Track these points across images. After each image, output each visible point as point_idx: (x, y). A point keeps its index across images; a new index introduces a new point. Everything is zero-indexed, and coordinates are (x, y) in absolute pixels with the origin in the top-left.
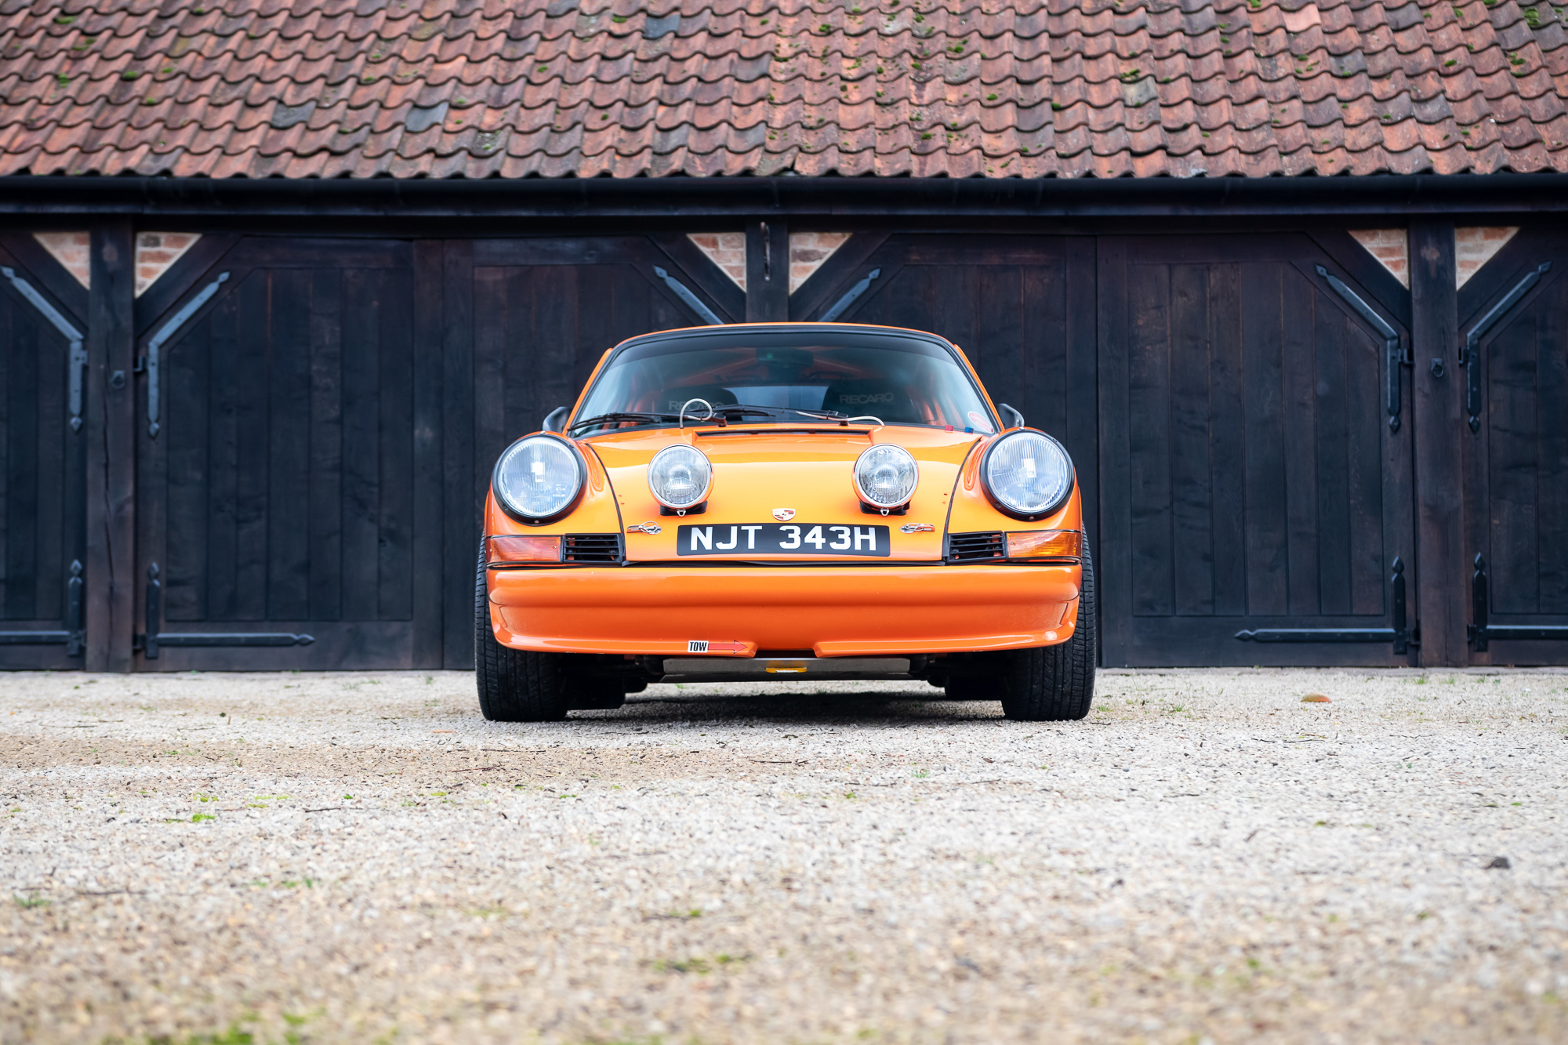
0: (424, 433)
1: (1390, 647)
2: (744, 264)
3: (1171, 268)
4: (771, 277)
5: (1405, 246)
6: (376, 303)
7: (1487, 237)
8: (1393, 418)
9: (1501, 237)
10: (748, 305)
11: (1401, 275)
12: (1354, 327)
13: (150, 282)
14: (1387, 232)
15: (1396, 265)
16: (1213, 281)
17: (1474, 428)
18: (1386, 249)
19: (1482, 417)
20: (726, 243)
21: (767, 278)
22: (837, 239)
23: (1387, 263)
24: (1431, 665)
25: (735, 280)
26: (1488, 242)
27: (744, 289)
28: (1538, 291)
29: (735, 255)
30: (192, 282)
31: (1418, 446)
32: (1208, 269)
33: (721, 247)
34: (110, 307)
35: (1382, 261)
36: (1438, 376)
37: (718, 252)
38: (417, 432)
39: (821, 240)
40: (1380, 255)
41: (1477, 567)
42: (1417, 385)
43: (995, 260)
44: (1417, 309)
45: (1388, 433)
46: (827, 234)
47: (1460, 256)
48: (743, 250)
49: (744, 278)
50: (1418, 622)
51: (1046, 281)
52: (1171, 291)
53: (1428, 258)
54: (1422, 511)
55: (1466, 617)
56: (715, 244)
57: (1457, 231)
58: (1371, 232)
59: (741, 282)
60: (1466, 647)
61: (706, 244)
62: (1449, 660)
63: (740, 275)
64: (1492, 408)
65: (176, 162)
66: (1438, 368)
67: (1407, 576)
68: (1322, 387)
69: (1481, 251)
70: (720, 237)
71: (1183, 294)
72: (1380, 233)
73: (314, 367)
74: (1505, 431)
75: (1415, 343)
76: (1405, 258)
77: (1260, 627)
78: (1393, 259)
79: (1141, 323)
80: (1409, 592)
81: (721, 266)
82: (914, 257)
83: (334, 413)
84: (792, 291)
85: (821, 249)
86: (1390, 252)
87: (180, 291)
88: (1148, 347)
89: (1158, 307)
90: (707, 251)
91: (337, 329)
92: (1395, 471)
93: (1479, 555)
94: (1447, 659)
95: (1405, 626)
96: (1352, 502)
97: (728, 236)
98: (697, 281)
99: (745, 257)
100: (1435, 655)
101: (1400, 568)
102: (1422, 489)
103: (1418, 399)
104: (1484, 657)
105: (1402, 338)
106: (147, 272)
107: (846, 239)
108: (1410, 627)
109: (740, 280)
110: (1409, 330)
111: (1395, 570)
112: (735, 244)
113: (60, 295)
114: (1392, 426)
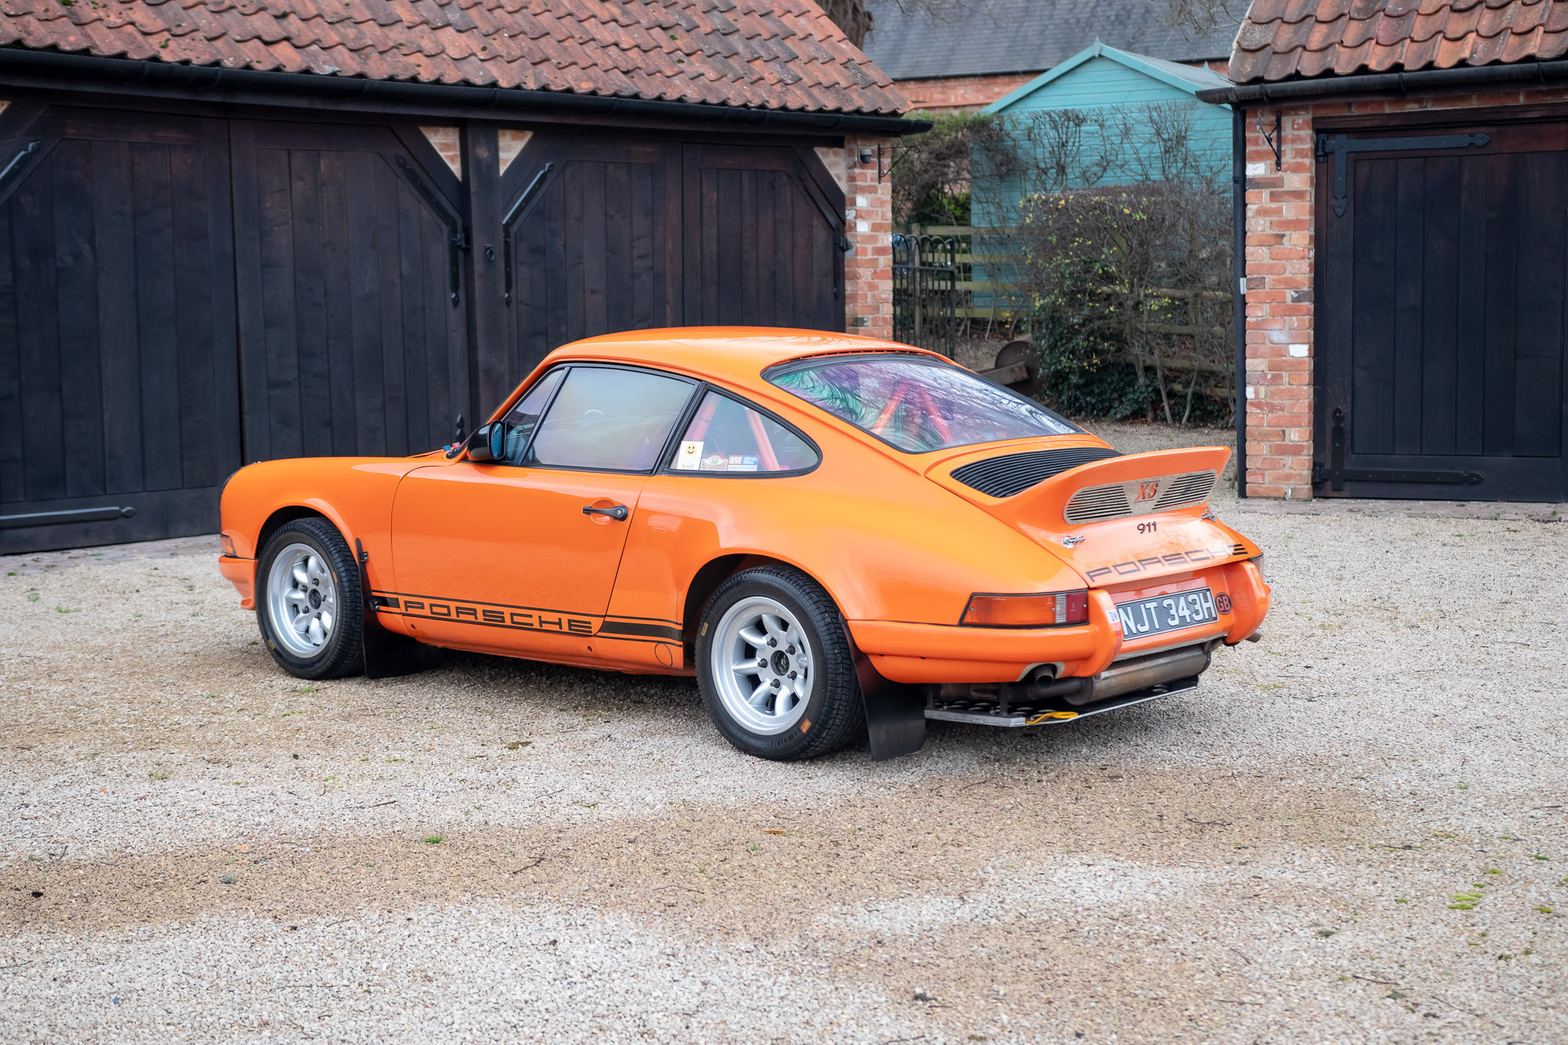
3: (289, 151)
5: (458, 142)
7: (514, 138)
8: (456, 295)
9: (522, 139)
11: (456, 168)
12: (427, 213)
14: (446, 129)
15: (452, 159)
16: (323, 167)
17: (508, 302)
18: (445, 144)
19: (513, 291)
23: (446, 157)
26: (515, 142)
28: (545, 186)
32: (319, 156)
35: (442, 154)
36: (489, 259)
40: (442, 150)
42: (474, 267)
43: (144, 138)
44: (474, 202)
47: (502, 155)
51: (189, 161)
52: (290, 176)
53: (475, 154)
54: (481, 376)
57: (500, 132)
58: (435, 129)
64: (518, 286)
66: (491, 252)
67: (468, 430)
69: (509, 151)
71: (301, 179)
72: (441, 129)
74: (525, 304)
75: (474, 231)
76: (458, 153)
78: (450, 154)
79: (268, 205)
82: (71, 131)
86: (448, 147)
88: (274, 229)
89: (281, 191)
92: (457, 341)
96: (429, 369)
101: (462, 424)
102: (481, 357)
103: (477, 280)
105: (459, 225)
107: (5, 107)
110: (467, 218)
111: (458, 426)
114: (453, 300)
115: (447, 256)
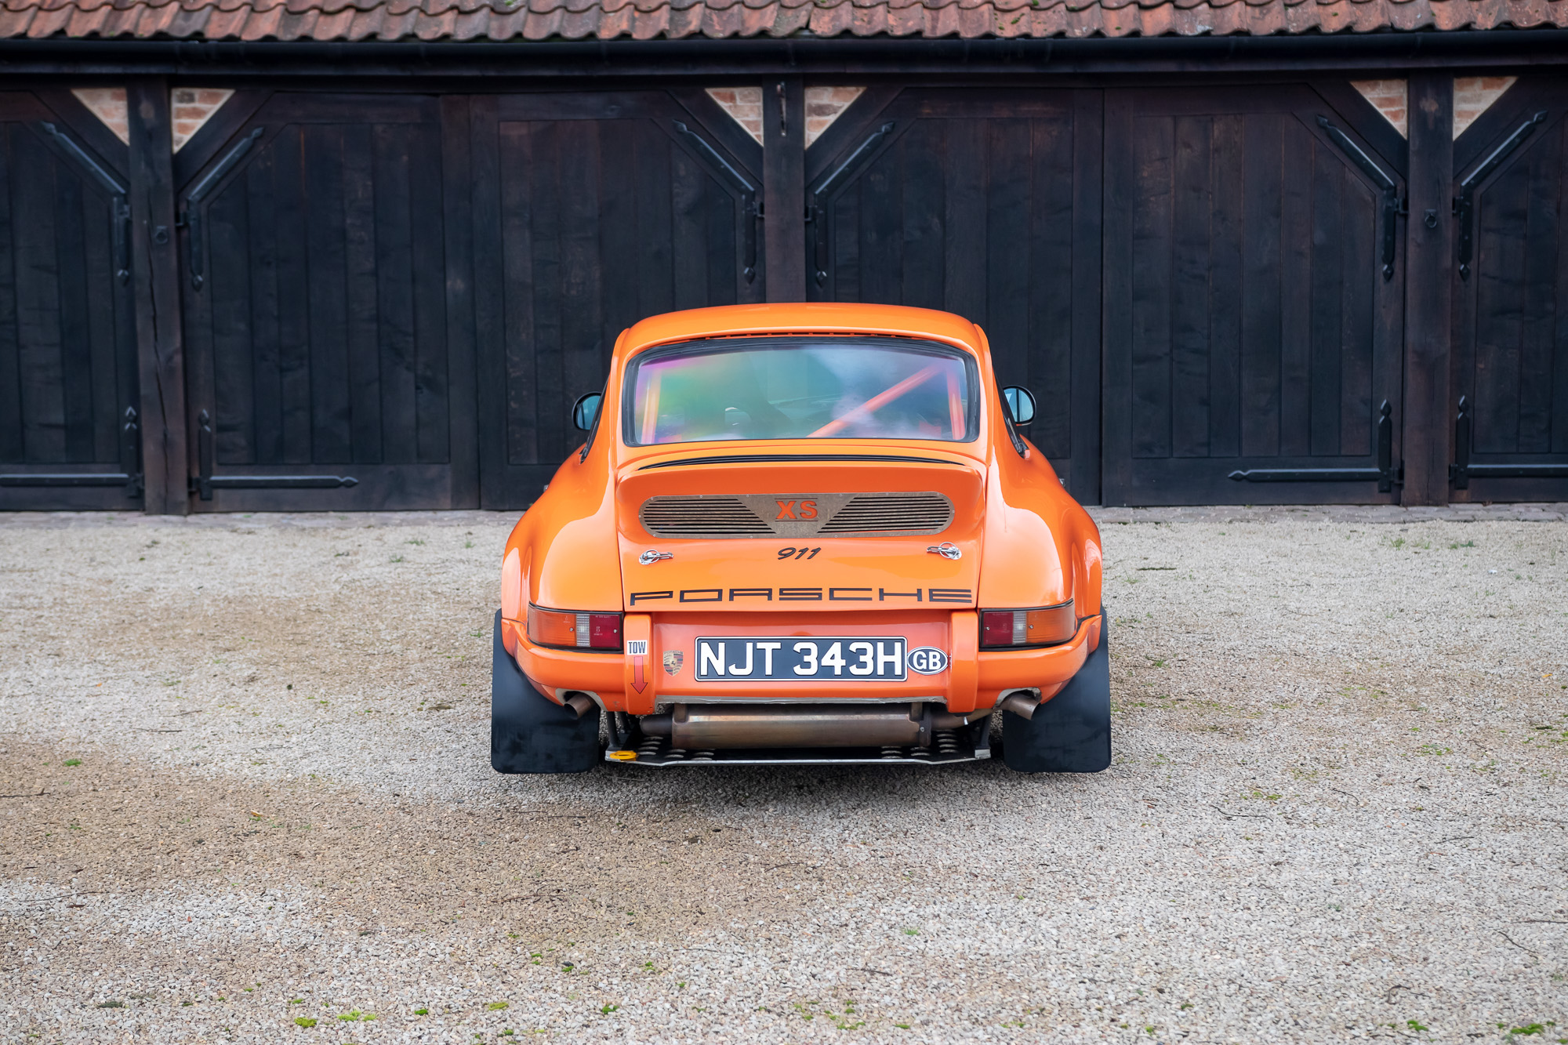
0: (456, 284)
1: (1375, 486)
2: (761, 119)
3: (1175, 120)
4: (787, 133)
5: (1405, 96)
6: (405, 158)
7: (1485, 87)
8: (1386, 267)
9: (1499, 86)
10: (765, 160)
11: (1400, 125)
12: (1353, 177)
13: (187, 137)
14: (1388, 83)
15: (1395, 115)
16: (1216, 133)
17: (1464, 275)
18: (1387, 99)
19: (1472, 265)
20: (744, 97)
21: (784, 134)
22: (851, 93)
23: (1386, 113)
24: (1413, 504)
25: (752, 134)
26: (1487, 91)
27: (762, 144)
28: (1532, 140)
29: (752, 109)
30: (227, 137)
31: (1409, 295)
32: (1212, 120)
33: (739, 102)
34: (150, 164)
35: (1381, 111)
36: (1431, 226)
37: (736, 106)
38: (449, 283)
39: (836, 95)
40: (1380, 106)
41: (1461, 409)
42: (1411, 235)
43: (1005, 113)
44: (1413, 160)
45: (1381, 280)
46: (841, 88)
47: (1458, 106)
48: (760, 104)
49: (761, 133)
50: (1402, 462)
51: (1054, 133)
52: (1175, 143)
53: (1426, 109)
54: (1410, 358)
55: (1447, 459)
56: (732, 98)
57: (1456, 81)
58: (1372, 82)
59: (758, 136)
60: (1447, 487)
61: (724, 98)
62: (1430, 499)
63: (757, 129)
64: (1482, 256)
65: (207, 21)
66: (1432, 219)
67: (1394, 418)
68: (1319, 237)
69: (1479, 101)
70: (737, 91)
71: (1188, 146)
72: (1381, 83)
73: (349, 221)
74: (1494, 278)
75: (1411, 194)
76: (1405, 108)
77: (1252, 468)
78: (1393, 109)
79: (1145, 174)
80: (1396, 432)
81: (738, 121)
82: (927, 111)
83: (369, 265)
84: (807, 145)
85: (836, 104)
86: (1390, 102)
87: (216, 146)
88: (1152, 199)
89: (1163, 159)
90: (724, 105)
91: (370, 183)
92: (1387, 318)
93: (1463, 398)
94: (1428, 497)
95: (1390, 466)
96: (1344, 348)
97: (746, 90)
98: (716, 136)
99: (762, 112)
100: (1418, 494)
101: (1388, 411)
102: (1412, 336)
103: (1412, 249)
104: (1464, 494)
105: (1398, 188)
106: (184, 128)
107: (860, 93)
108: (1395, 468)
109: (757, 135)
110: (1406, 180)
111: (1383, 412)
112: (752, 98)
113: (101, 150)
114: (1385, 273)
115: (1380, 223)
